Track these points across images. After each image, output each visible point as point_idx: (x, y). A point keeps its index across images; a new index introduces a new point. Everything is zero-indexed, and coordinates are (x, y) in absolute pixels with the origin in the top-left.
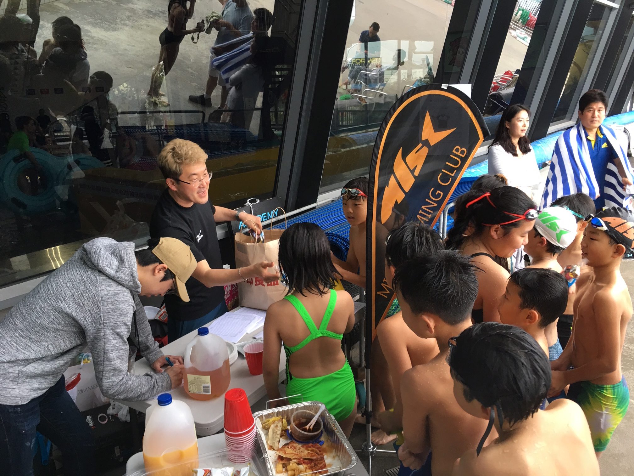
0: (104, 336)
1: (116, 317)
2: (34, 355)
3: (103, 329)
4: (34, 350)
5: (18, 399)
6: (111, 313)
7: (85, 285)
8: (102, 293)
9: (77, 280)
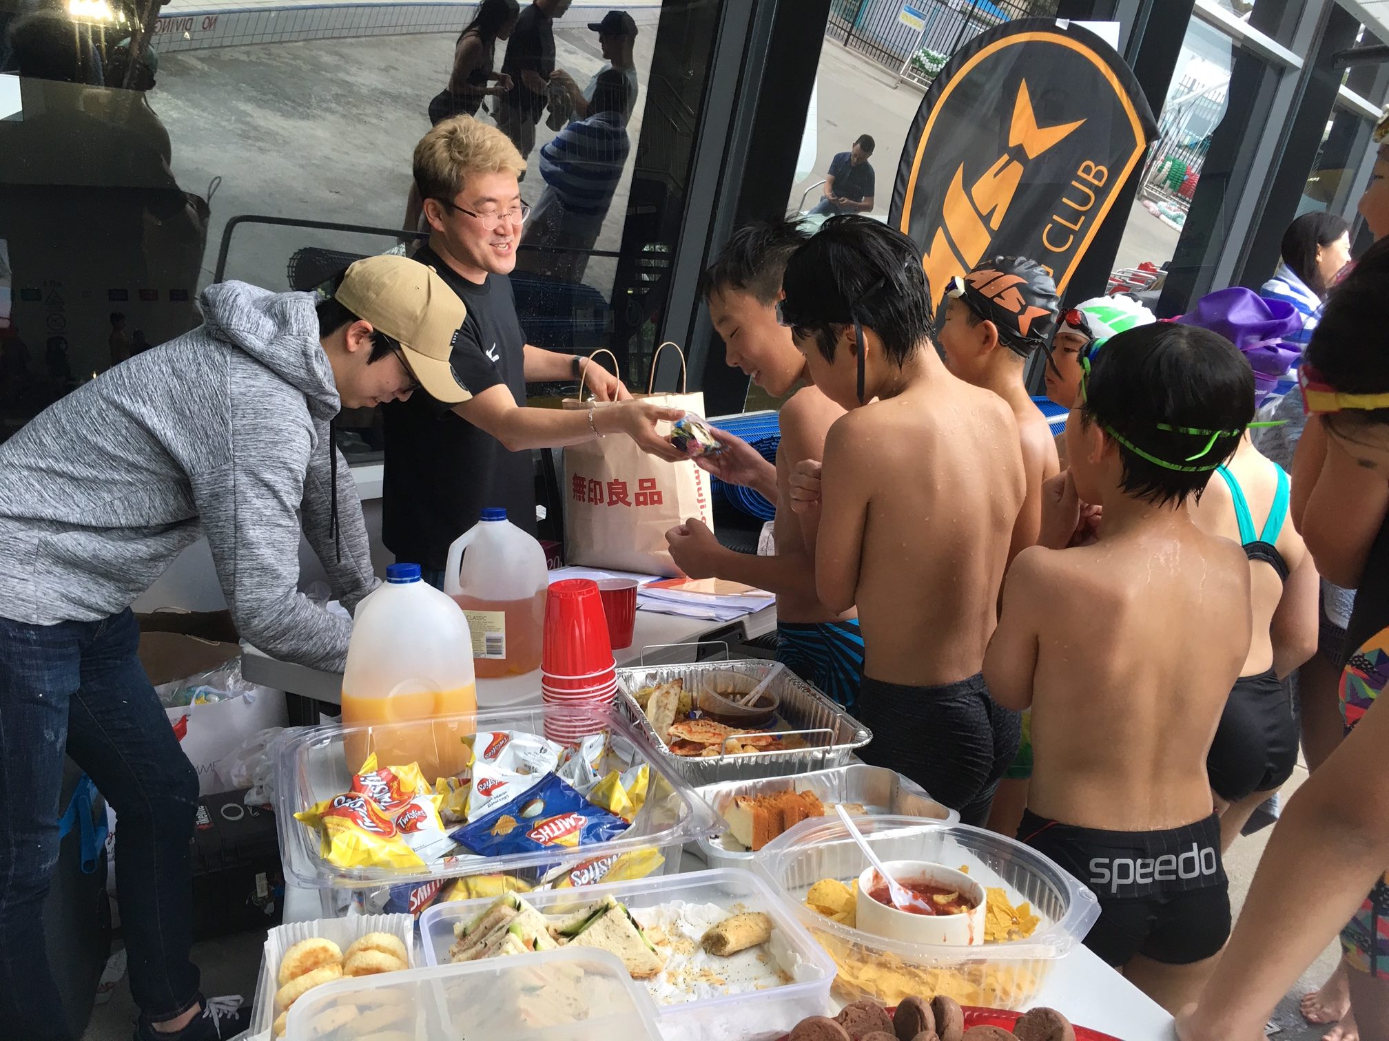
0: (234, 487)
1: (262, 445)
2: (78, 516)
3: (231, 472)
4: (78, 506)
5: (32, 609)
6: (252, 436)
7: (198, 370)
8: (233, 389)
9: (183, 361)
